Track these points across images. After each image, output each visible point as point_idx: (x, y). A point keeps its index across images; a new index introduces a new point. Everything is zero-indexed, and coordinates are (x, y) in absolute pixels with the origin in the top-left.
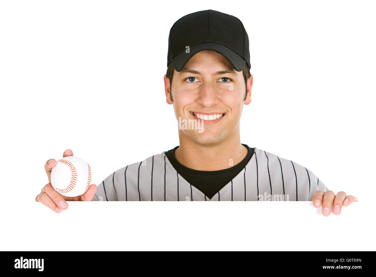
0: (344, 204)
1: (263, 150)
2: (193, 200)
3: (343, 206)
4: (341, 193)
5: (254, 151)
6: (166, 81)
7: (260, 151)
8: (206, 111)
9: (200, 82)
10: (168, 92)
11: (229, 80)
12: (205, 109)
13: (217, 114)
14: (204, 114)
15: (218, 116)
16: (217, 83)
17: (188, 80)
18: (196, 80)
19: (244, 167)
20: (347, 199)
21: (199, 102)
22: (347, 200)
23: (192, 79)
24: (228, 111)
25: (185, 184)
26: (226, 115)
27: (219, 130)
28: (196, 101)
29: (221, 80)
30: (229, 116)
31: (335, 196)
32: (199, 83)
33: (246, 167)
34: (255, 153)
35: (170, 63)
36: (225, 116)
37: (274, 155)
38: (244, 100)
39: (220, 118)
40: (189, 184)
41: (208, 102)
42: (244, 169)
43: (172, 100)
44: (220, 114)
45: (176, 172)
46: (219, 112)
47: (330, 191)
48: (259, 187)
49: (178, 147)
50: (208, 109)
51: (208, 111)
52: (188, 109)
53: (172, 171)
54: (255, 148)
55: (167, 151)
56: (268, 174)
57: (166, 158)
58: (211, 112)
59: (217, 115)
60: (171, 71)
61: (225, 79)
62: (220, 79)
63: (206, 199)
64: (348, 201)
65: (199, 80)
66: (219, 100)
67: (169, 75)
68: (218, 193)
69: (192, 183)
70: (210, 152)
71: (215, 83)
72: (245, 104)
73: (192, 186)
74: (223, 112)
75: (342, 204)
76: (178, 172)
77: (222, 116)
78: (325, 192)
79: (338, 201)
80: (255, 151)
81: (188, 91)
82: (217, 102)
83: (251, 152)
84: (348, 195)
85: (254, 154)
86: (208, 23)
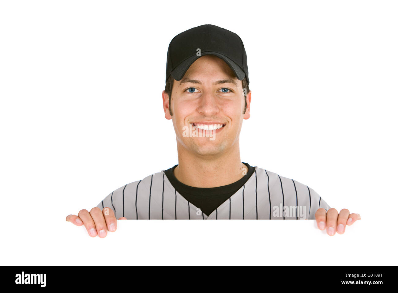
0: (348, 223)
1: (265, 168)
2: (191, 218)
3: (347, 226)
4: (344, 211)
5: (254, 170)
6: (164, 98)
7: (261, 169)
8: (206, 120)
9: (201, 92)
10: (167, 107)
11: (229, 91)
12: (206, 118)
13: (217, 123)
14: (204, 124)
15: (219, 126)
16: (217, 93)
17: (188, 91)
18: (196, 91)
19: (243, 185)
20: (351, 217)
21: (200, 111)
22: (350, 219)
23: (192, 90)
24: (229, 122)
25: (182, 201)
26: (227, 125)
27: (219, 140)
28: (197, 110)
29: (221, 91)
30: (230, 127)
31: (339, 215)
32: (200, 94)
33: (245, 184)
34: (256, 171)
35: (169, 77)
36: (225, 127)
37: (275, 174)
38: (243, 112)
39: (221, 129)
40: (187, 202)
41: (209, 110)
42: (243, 186)
43: (171, 114)
44: (220, 124)
45: (174, 189)
46: (220, 122)
47: (333, 209)
48: (257, 205)
49: (177, 166)
50: (209, 119)
51: (209, 121)
52: (188, 120)
53: (170, 189)
54: (256, 167)
55: (166, 169)
56: (268, 192)
57: (165, 176)
58: (211, 121)
59: (217, 125)
60: (170, 84)
61: (225, 90)
62: (220, 89)
63: (204, 217)
64: (351, 221)
65: (199, 90)
66: (220, 110)
67: (168, 90)
68: (215, 210)
69: (190, 200)
70: (210, 166)
71: (215, 93)
72: (245, 119)
73: (190, 203)
74: (223, 122)
75: (346, 223)
76: (176, 189)
77: (222, 127)
78: (328, 210)
79: (342, 220)
80: (256, 170)
81: (188, 101)
82: (217, 111)
83: (251, 170)
84: (351, 213)
85: (255, 173)
86: (208, 35)
